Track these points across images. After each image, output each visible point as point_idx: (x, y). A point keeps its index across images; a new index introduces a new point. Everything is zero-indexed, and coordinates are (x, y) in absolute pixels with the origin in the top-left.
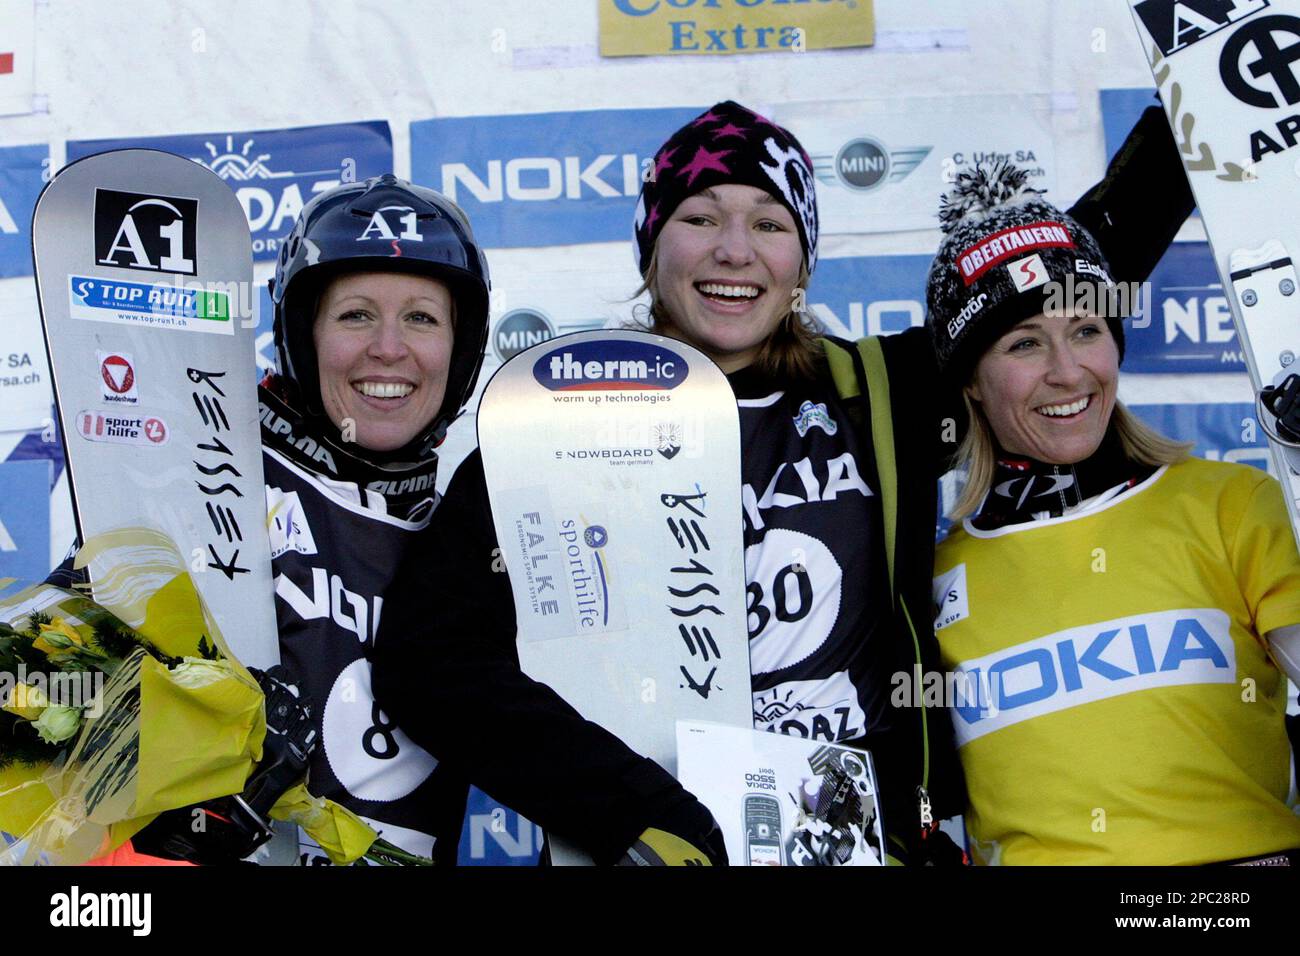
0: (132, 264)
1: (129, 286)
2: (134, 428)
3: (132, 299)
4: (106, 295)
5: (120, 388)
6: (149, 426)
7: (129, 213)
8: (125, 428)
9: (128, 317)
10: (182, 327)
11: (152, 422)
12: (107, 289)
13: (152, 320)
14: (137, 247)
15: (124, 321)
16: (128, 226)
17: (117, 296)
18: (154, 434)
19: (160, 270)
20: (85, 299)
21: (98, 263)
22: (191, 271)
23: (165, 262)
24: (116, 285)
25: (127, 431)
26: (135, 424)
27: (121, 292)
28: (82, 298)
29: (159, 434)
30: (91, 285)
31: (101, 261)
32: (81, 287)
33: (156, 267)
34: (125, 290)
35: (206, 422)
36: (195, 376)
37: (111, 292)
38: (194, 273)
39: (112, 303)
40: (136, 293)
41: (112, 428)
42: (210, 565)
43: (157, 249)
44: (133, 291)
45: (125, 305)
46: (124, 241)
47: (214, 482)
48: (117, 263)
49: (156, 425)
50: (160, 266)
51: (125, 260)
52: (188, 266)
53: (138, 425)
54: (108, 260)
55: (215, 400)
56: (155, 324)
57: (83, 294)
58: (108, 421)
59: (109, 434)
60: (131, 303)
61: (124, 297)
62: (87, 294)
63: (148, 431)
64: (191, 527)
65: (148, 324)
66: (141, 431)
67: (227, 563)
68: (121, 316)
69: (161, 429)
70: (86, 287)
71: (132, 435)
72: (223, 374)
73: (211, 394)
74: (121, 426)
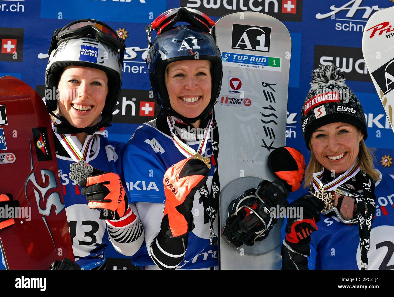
0: (245, 48)
1: (243, 55)
2: (240, 101)
3: (244, 59)
4: (234, 58)
5: (236, 88)
6: (245, 101)
7: (245, 32)
8: (236, 101)
9: (242, 65)
10: (262, 69)
11: (246, 99)
12: (235, 56)
13: (251, 66)
14: (247, 43)
15: (241, 67)
16: (245, 36)
17: (238, 59)
18: (247, 103)
19: (255, 50)
20: (226, 59)
21: (232, 48)
22: (267, 51)
23: (258, 48)
24: (238, 55)
25: (237, 102)
26: (240, 100)
27: (240, 57)
28: (225, 59)
29: (249, 103)
30: (229, 55)
31: (234, 47)
32: (226, 56)
33: (254, 49)
34: (242, 57)
35: (267, 100)
36: (265, 85)
37: (237, 57)
38: (268, 51)
39: (236, 61)
40: (246, 58)
41: (231, 101)
42: (262, 146)
43: (255, 43)
44: (245, 57)
45: (242, 61)
46: (243, 41)
47: (267, 119)
48: (240, 48)
49: (248, 100)
50: (255, 49)
51: (243, 47)
52: (266, 49)
53: (241, 100)
54: (236, 47)
55: (271, 93)
56: (252, 68)
57: (226, 58)
58: (230, 99)
59: (230, 103)
60: (244, 61)
61: (241, 59)
62: (227, 58)
63: (245, 102)
64: (257, 134)
65: (249, 68)
66: (242, 102)
67: (268, 146)
68: (239, 65)
69: (250, 102)
70: (227, 56)
71: (238, 104)
72: (276, 84)
73: (270, 91)
74: (235, 101)
